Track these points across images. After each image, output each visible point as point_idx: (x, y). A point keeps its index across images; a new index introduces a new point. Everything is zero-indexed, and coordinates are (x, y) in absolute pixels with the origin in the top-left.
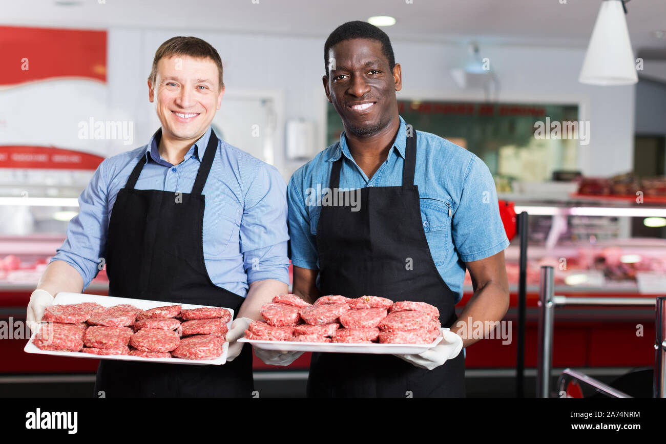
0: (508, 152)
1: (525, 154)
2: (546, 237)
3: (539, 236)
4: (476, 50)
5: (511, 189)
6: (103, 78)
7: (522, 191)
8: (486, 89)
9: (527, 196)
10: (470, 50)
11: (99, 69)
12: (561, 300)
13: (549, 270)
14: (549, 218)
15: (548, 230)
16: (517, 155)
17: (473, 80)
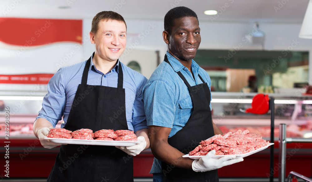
0: (276, 76)
1: (284, 76)
2: (291, 115)
3: (288, 114)
4: (258, 26)
5: (274, 92)
6: (80, 42)
7: (278, 92)
8: (263, 44)
9: (281, 95)
10: (255, 26)
11: (79, 38)
12: (289, 140)
13: (283, 126)
14: (293, 105)
15: (292, 111)
16: (280, 77)
17: (256, 40)
